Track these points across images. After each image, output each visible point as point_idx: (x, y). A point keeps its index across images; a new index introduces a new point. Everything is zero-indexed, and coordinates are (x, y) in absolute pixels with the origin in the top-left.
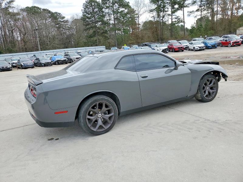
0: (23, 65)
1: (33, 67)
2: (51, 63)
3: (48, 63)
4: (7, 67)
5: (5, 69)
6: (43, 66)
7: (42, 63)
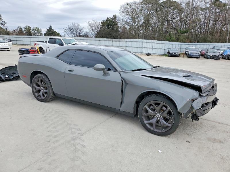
0: (189, 54)
1: (197, 58)
2: (218, 56)
3: (215, 56)
4: (176, 54)
5: (174, 55)
6: (208, 58)
7: (208, 55)
